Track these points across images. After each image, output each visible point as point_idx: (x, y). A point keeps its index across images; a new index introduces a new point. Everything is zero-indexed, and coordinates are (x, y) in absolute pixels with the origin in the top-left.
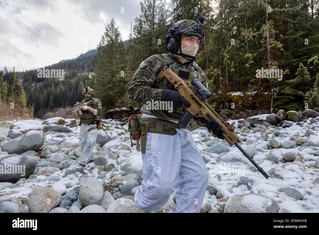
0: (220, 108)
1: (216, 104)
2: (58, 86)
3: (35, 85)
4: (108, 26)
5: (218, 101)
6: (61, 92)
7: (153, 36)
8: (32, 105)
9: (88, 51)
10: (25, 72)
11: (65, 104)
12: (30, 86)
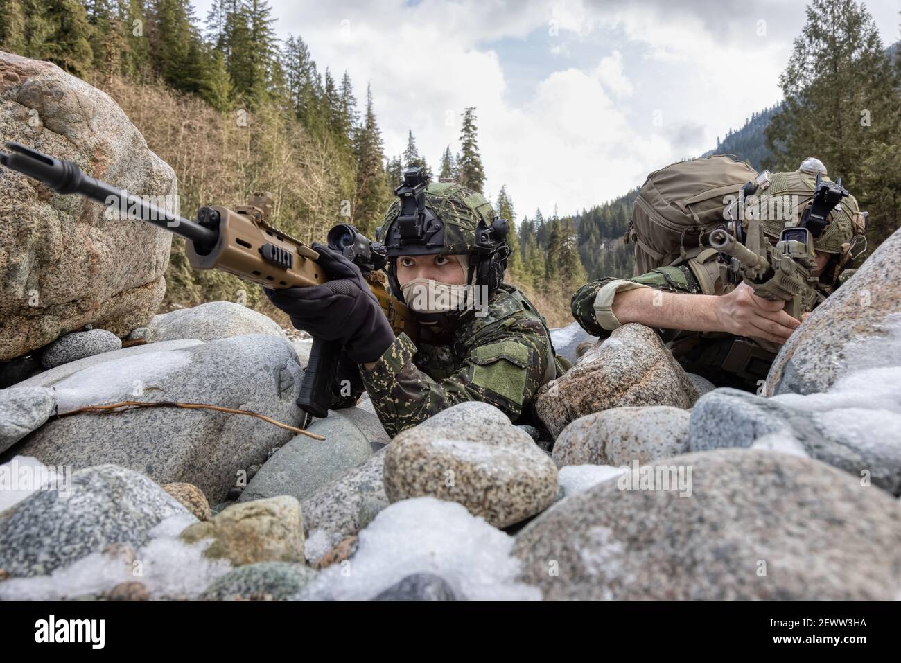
3: (606, 247)
10: (581, 215)
12: (594, 250)
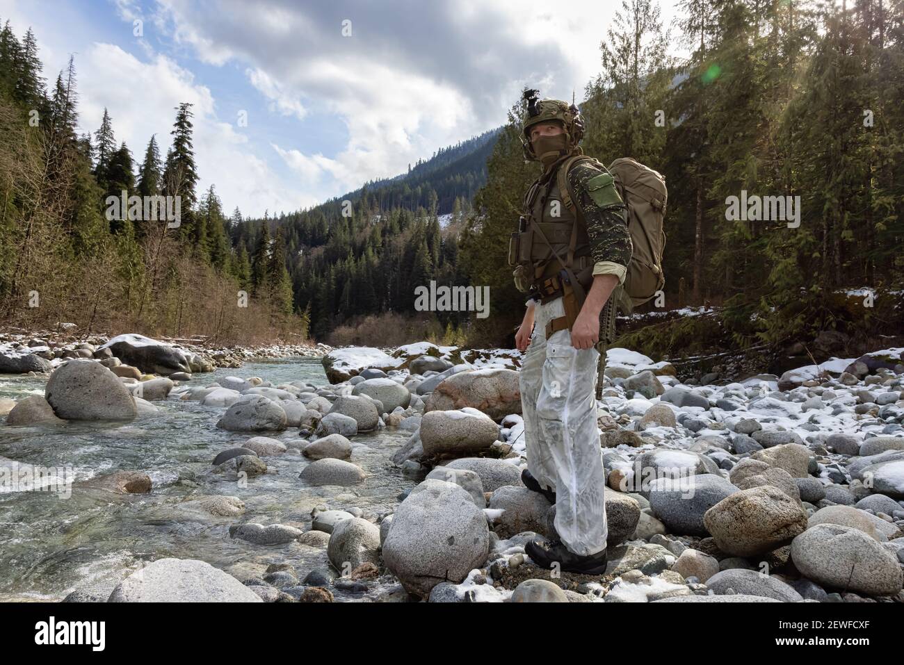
0: (815, 328)
1: (803, 319)
2: (364, 256)
3: (305, 254)
4: (514, 108)
5: (809, 309)
6: (371, 272)
7: (635, 129)
8: (305, 308)
9: (437, 154)
10: (279, 218)
11: (381, 305)
12: (293, 256)
